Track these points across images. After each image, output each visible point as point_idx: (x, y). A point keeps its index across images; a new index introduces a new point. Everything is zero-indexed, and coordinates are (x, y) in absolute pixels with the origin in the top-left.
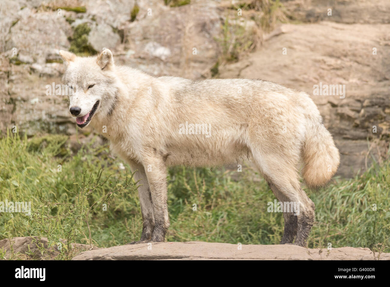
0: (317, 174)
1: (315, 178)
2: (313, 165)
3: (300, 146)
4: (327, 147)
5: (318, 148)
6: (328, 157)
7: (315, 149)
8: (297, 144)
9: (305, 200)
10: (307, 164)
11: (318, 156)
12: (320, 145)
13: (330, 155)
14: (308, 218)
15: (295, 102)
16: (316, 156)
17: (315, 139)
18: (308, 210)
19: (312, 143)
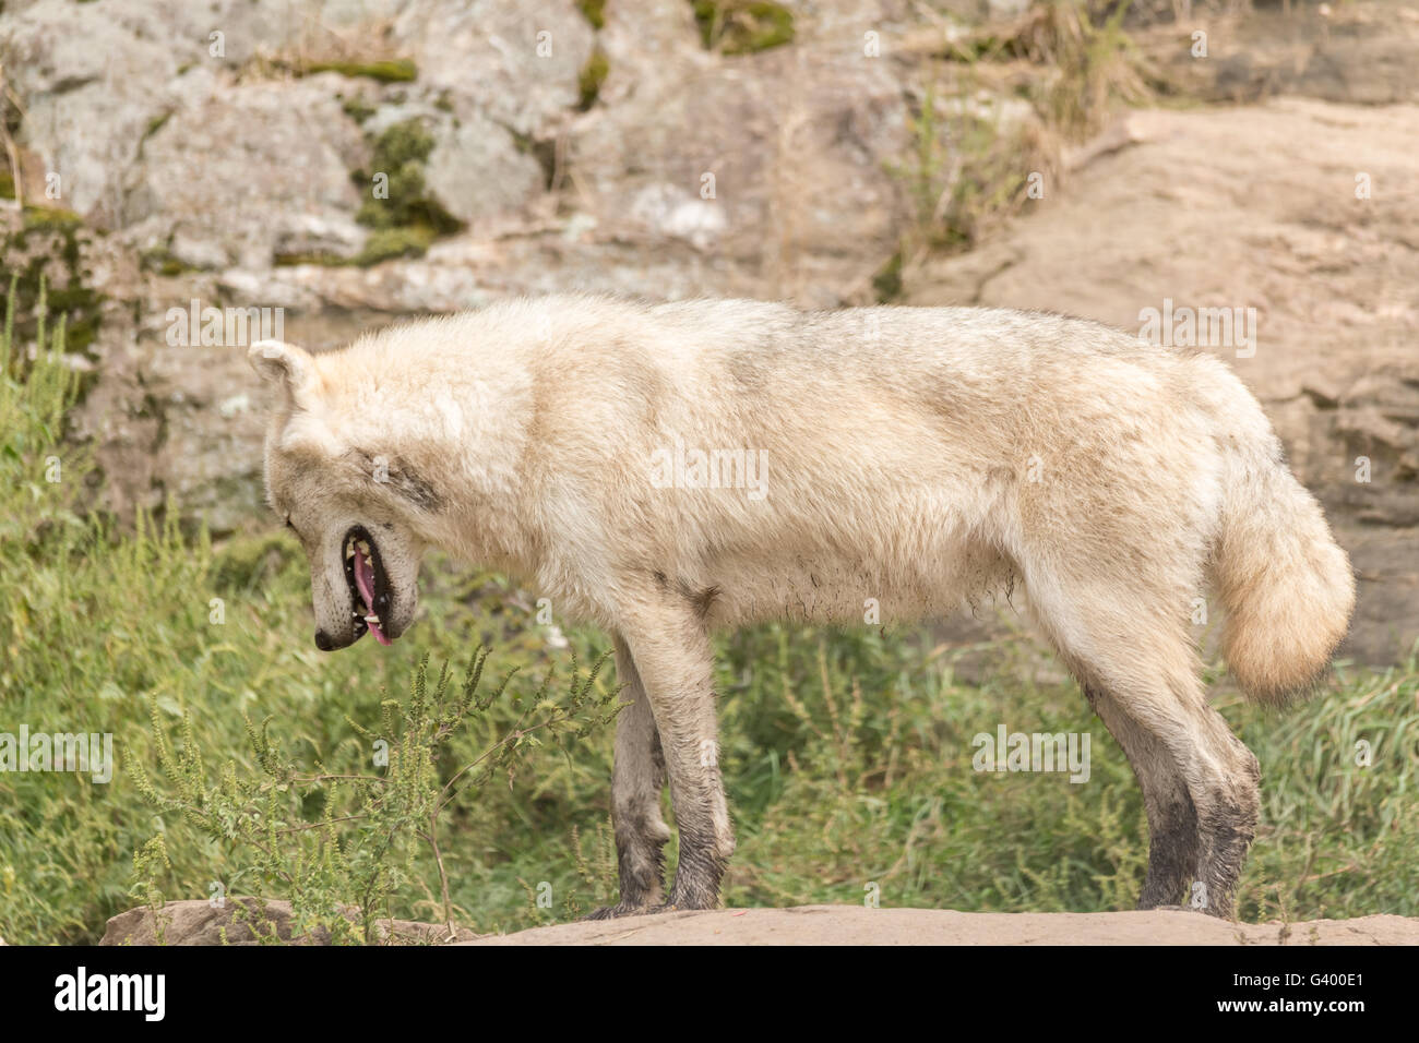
0: (1277, 643)
1: (1270, 659)
2: (1261, 613)
3: (1201, 553)
4: (1306, 543)
5: (1272, 550)
6: (1311, 580)
7: (1262, 555)
8: (1190, 545)
9: (1225, 746)
10: (1236, 613)
11: (1276, 581)
12: (1278, 540)
13: (1317, 572)
14: (1236, 811)
15: (1184, 396)
16: (1268, 579)
17: (1258, 520)
18: (1234, 783)
19: (1250, 534)
